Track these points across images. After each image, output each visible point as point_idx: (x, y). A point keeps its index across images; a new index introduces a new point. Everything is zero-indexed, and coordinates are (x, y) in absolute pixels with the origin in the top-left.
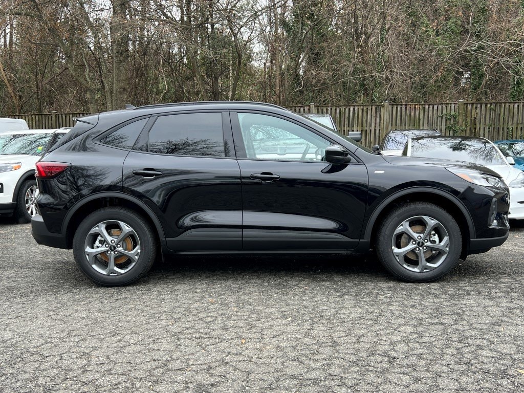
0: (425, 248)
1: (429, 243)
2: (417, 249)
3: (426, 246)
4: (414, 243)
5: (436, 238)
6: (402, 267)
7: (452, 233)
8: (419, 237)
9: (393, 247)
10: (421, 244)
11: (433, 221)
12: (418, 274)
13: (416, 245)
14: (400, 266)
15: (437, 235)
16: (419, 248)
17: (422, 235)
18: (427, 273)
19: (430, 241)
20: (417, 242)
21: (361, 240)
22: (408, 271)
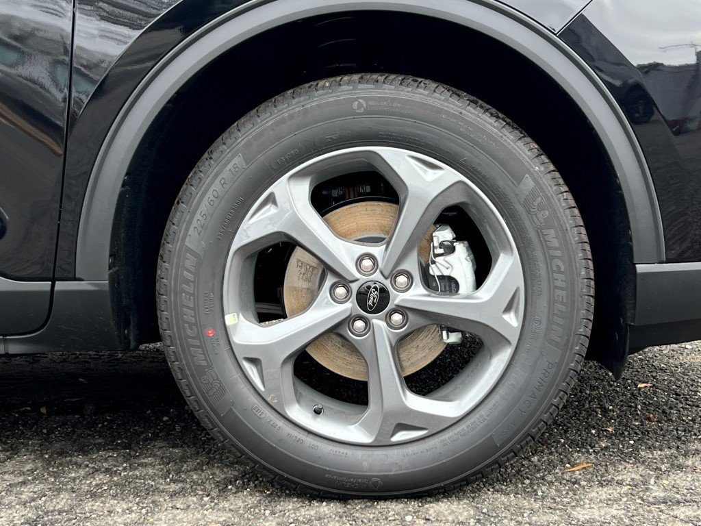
0: (397, 317)
1: (416, 295)
2: (359, 324)
3: (399, 309)
4: (341, 291)
5: (459, 264)
6: (280, 423)
7: (532, 235)
8: (367, 263)
9: (230, 319)
10: (374, 296)
11: (431, 175)
12: (360, 453)
13: (348, 305)
14: (268, 414)
15: (461, 248)
16: (366, 321)
17: (377, 251)
18: (410, 449)
19: (428, 280)
20: (355, 287)
21: (60, 286)
22: (310, 440)
